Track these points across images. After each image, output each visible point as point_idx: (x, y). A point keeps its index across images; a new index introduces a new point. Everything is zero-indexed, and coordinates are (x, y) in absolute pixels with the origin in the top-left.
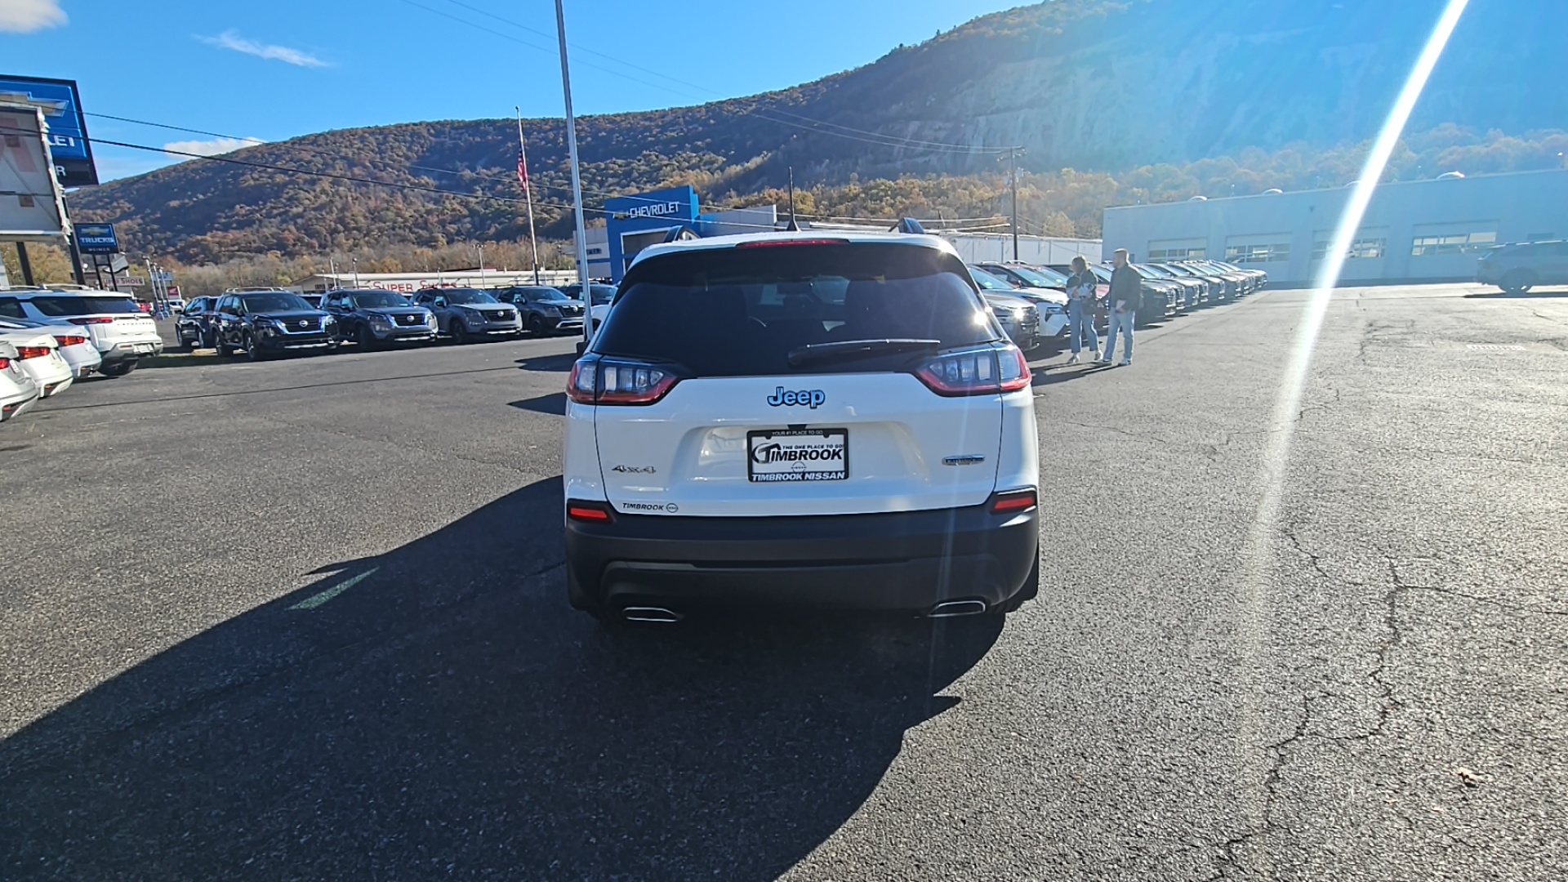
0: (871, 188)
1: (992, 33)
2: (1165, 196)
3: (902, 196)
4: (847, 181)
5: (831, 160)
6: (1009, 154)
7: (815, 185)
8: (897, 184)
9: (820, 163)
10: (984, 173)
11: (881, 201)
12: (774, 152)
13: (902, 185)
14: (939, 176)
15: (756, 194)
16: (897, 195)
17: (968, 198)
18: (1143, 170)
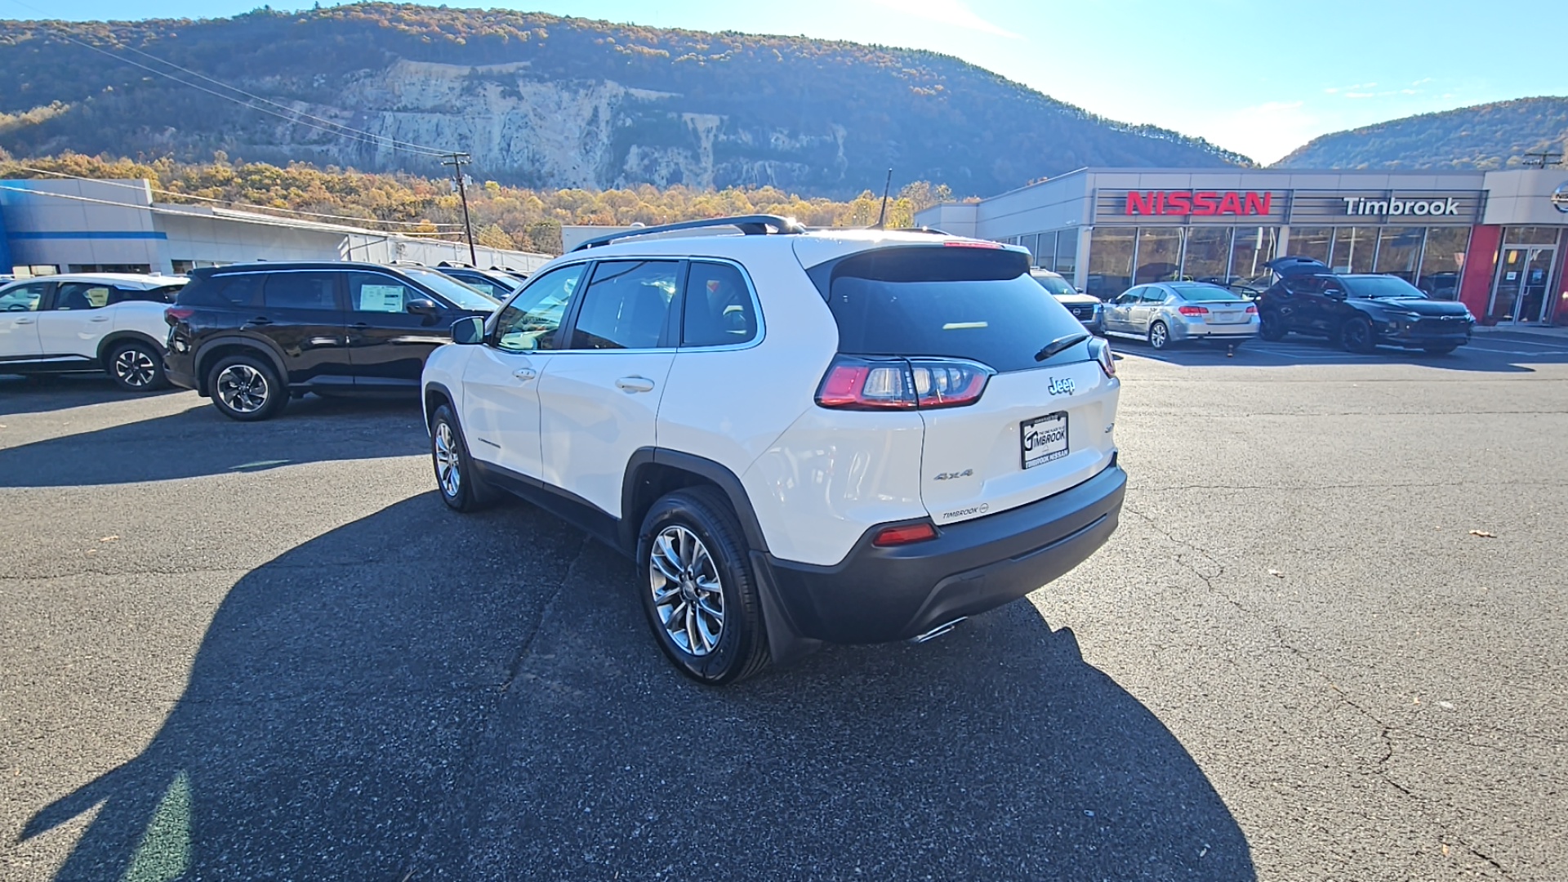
0: (250, 173)
1: (386, 23)
2: (586, 219)
3: (298, 187)
4: (211, 160)
5: (178, 128)
6: (453, 158)
7: (158, 157)
8: (287, 172)
9: (162, 131)
10: (399, 174)
11: (268, 191)
12: (74, 104)
13: (296, 175)
14: (344, 170)
15: (49, 158)
16: (290, 185)
17: (386, 199)
18: (563, 192)
